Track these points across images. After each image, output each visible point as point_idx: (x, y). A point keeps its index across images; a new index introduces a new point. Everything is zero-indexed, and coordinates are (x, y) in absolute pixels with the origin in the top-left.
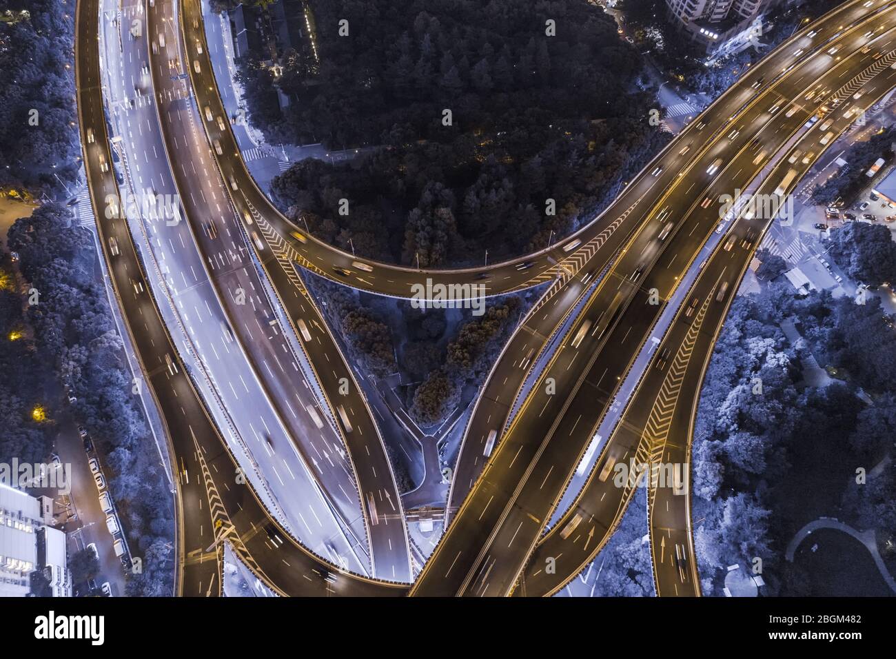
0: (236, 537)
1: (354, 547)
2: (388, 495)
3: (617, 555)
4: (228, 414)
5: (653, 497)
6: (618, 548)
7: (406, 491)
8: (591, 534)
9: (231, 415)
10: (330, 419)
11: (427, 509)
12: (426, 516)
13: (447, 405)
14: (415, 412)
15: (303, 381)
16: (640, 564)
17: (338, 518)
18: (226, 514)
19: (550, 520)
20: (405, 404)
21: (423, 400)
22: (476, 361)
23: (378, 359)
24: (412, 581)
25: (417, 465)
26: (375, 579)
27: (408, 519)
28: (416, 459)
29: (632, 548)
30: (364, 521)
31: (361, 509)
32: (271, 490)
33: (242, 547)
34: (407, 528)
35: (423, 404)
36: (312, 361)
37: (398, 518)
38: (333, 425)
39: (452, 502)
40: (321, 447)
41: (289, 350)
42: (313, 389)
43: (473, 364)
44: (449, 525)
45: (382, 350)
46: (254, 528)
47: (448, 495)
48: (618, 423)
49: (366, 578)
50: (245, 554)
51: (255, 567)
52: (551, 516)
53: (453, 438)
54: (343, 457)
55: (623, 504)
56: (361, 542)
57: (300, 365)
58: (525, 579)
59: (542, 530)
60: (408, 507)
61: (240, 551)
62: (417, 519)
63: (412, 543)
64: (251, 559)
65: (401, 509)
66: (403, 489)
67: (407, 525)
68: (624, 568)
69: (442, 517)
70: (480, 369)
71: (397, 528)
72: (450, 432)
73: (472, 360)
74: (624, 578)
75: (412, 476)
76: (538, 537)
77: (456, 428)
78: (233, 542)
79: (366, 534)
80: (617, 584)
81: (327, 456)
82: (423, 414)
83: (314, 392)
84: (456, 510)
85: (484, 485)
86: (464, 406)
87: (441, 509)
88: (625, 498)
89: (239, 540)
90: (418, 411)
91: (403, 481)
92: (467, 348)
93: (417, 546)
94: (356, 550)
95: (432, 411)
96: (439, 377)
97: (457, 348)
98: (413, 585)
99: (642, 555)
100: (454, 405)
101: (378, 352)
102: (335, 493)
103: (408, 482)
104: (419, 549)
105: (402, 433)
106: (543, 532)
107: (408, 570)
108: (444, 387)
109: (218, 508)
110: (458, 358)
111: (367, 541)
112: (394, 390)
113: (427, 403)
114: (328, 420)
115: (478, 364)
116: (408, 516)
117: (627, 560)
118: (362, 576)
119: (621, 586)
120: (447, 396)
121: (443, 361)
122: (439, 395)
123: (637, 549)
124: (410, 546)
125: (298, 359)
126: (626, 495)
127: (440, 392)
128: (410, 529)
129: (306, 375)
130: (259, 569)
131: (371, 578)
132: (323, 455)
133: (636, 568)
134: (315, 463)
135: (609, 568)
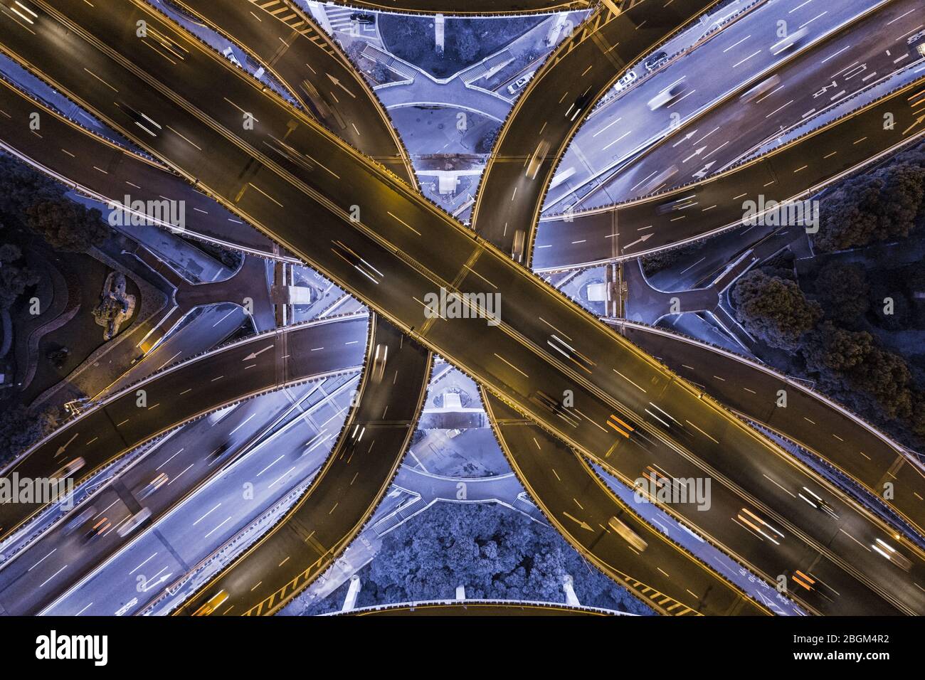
0: (601, 23)
1: (574, 194)
2: (644, 238)
3: (550, 547)
6: (559, 550)
7: (644, 266)
8: (584, 525)
10: (753, 153)
11: (623, 294)
12: (614, 293)
13: (767, 328)
14: (758, 279)
15: (814, 110)
16: (540, 578)
17: (612, 171)
18: (631, 6)
19: (610, 474)
20: (764, 264)
21: (779, 291)
22: (840, 375)
23: (849, 222)
24: (536, 270)
25: (675, 281)
26: (538, 220)
27: (610, 267)
28: (684, 280)
29: (560, 571)
30: (612, 205)
31: (628, 201)
32: (654, 76)
33: (587, 34)
34: (599, 265)
35: (772, 292)
36: (855, 116)
37: (613, 252)
38: (744, 158)
39: (632, 330)
40: (711, 143)
41: (867, 83)
42: (801, 125)
43: (834, 371)
44: (608, 325)
45: (864, 230)
46: (612, 49)
47: (636, 323)
48: (743, 591)
49: (541, 208)
50: (577, 39)
51: (560, 55)
52: (615, 476)
53: (709, 331)
54: (696, 174)
55: (623, 578)
56: (581, 204)
57: (843, 102)
58: (530, 426)
59: (593, 456)
60: (626, 268)
61: (582, 32)
62: (610, 279)
63: (578, 271)
64: (571, 49)
65: (627, 257)
66: (646, 261)
67: (604, 265)
68: (534, 553)
69: (610, 315)
71: (600, 251)
72: (720, 328)
73: (843, 370)
74: (522, 551)
75: (660, 273)
76: (586, 453)
77: (725, 338)
78: (594, 21)
79: (595, 208)
80: (516, 542)
81: (698, 152)
82: (755, 292)
83: (797, 127)
84: (621, 331)
85: (662, 379)
86: (758, 350)
87: (621, 315)
88: (631, 583)
89: (596, 29)
90: (761, 285)
91: (656, 261)
92: (864, 362)
93: (572, 279)
94: (571, 197)
95: (760, 304)
96: (814, 316)
97: (865, 347)
98: (531, 272)
99: (551, 585)
100: (763, 336)
101: (860, 222)
102: (643, 167)
103: (656, 268)
104: (568, 282)
105: (721, 261)
106: (593, 462)
107: (546, 266)
108: (797, 323)
110: (847, 348)
111: (584, 210)
112: (787, 249)
113: (773, 298)
114: (751, 151)
115: (834, 379)
116: (614, 267)
117: (544, 561)
118: (543, 203)
119: (513, 547)
120: (783, 328)
121: (840, 324)
122: (785, 315)
123: (560, 578)
124: (576, 269)
125: (851, 98)
126: (635, 585)
127: (789, 319)
128: (599, 267)
129: (823, 113)
130: (558, 60)
131: (540, 214)
132: (699, 146)
133: (534, 571)
134: (689, 136)
135: (535, 532)
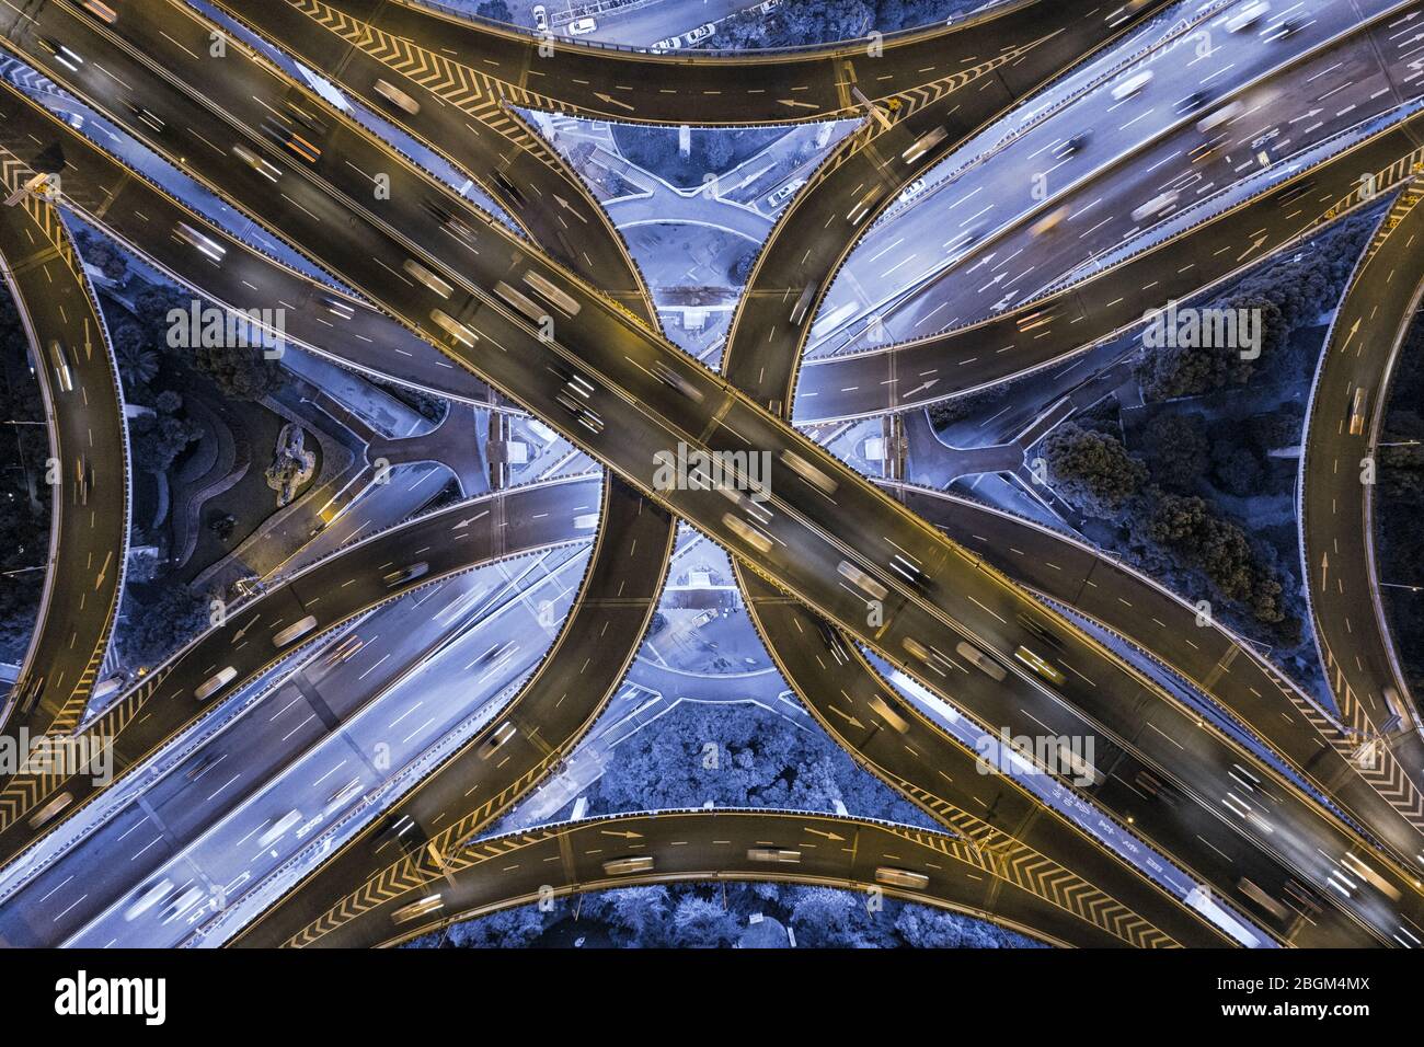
0: (873, 135)
1: (847, 331)
2: (927, 385)
3: (818, 755)
4: (1079, 99)
5: (907, 836)
6: (828, 758)
7: (931, 416)
8: (853, 721)
9: (1078, 103)
10: (1063, 281)
11: (903, 450)
12: (891, 449)
13: (1081, 492)
14: (1070, 433)
15: (1138, 228)
16: (804, 791)
17: (893, 303)
18: (909, 114)
19: (880, 657)
20: (1082, 416)
21: (1092, 447)
22: (1166, 549)
23: (1178, 365)
24: (795, 424)
25: (974, 435)
26: (800, 364)
27: (887, 419)
28: (984, 435)
29: (828, 782)
30: (889, 346)
31: (908, 341)
32: (944, 187)
33: (857, 148)
34: (874, 417)
35: (1085, 449)
36: (1180, 240)
37: (891, 402)
38: (1052, 287)
39: (912, 494)
40: (1013, 269)
41: (1201, 196)
42: (1121, 247)
43: (1160, 544)
44: (877, 486)
45: (1196, 374)
46: (886, 163)
47: (924, 487)
48: (1039, 798)
49: (803, 351)
50: (845, 153)
51: (825, 173)
52: (886, 659)
53: (1016, 498)
54: (995, 307)
55: (898, 782)
56: (855, 343)
57: (1171, 220)
58: (791, 605)
59: (863, 640)
60: (907, 420)
61: (851, 145)
62: (887, 433)
63: (850, 424)
64: (838, 165)
65: (906, 407)
66: (935, 412)
67: (880, 416)
68: (798, 763)
69: (888, 475)
70: (1149, 555)
71: (875, 400)
72: (1029, 494)
73: (1169, 542)
74: (784, 760)
75: (954, 426)
76: (853, 633)
77: (1035, 505)
78: (865, 132)
79: (868, 350)
80: (775, 748)
81: (998, 279)
82: (1065, 449)
83: (1116, 250)
84: (900, 498)
85: (940, 548)
86: (1075, 520)
87: (902, 475)
88: (907, 788)
89: (868, 141)
90: (1072, 440)
91: (948, 411)
92: (1194, 534)
93: (844, 433)
94: (842, 335)
95: (1070, 463)
96: (1137, 478)
97: (1195, 515)
98: (790, 425)
99: (817, 797)
100: (1079, 504)
101: (1191, 364)
102: (933, 297)
103: (947, 420)
104: (840, 436)
105: (1032, 409)
106: (861, 643)
107: (809, 418)
108: (1116, 487)
109: (919, 98)
110: (1173, 516)
111: (856, 352)
112: (1111, 396)
113: (1086, 456)
114: (1061, 278)
115: (1160, 554)
116: (892, 419)
117: (809, 771)
118: (805, 344)
119: (773, 754)
120: (1098, 493)
121: (1168, 488)
122: (1102, 477)
123: (827, 790)
124: (847, 422)
125: (1182, 214)
126: (913, 791)
127: (1106, 480)
128: (873, 421)
129: (1149, 232)
130: (823, 178)
131: (801, 358)
132: (998, 273)
133: (797, 782)
134: (986, 260)
135: (799, 739)
